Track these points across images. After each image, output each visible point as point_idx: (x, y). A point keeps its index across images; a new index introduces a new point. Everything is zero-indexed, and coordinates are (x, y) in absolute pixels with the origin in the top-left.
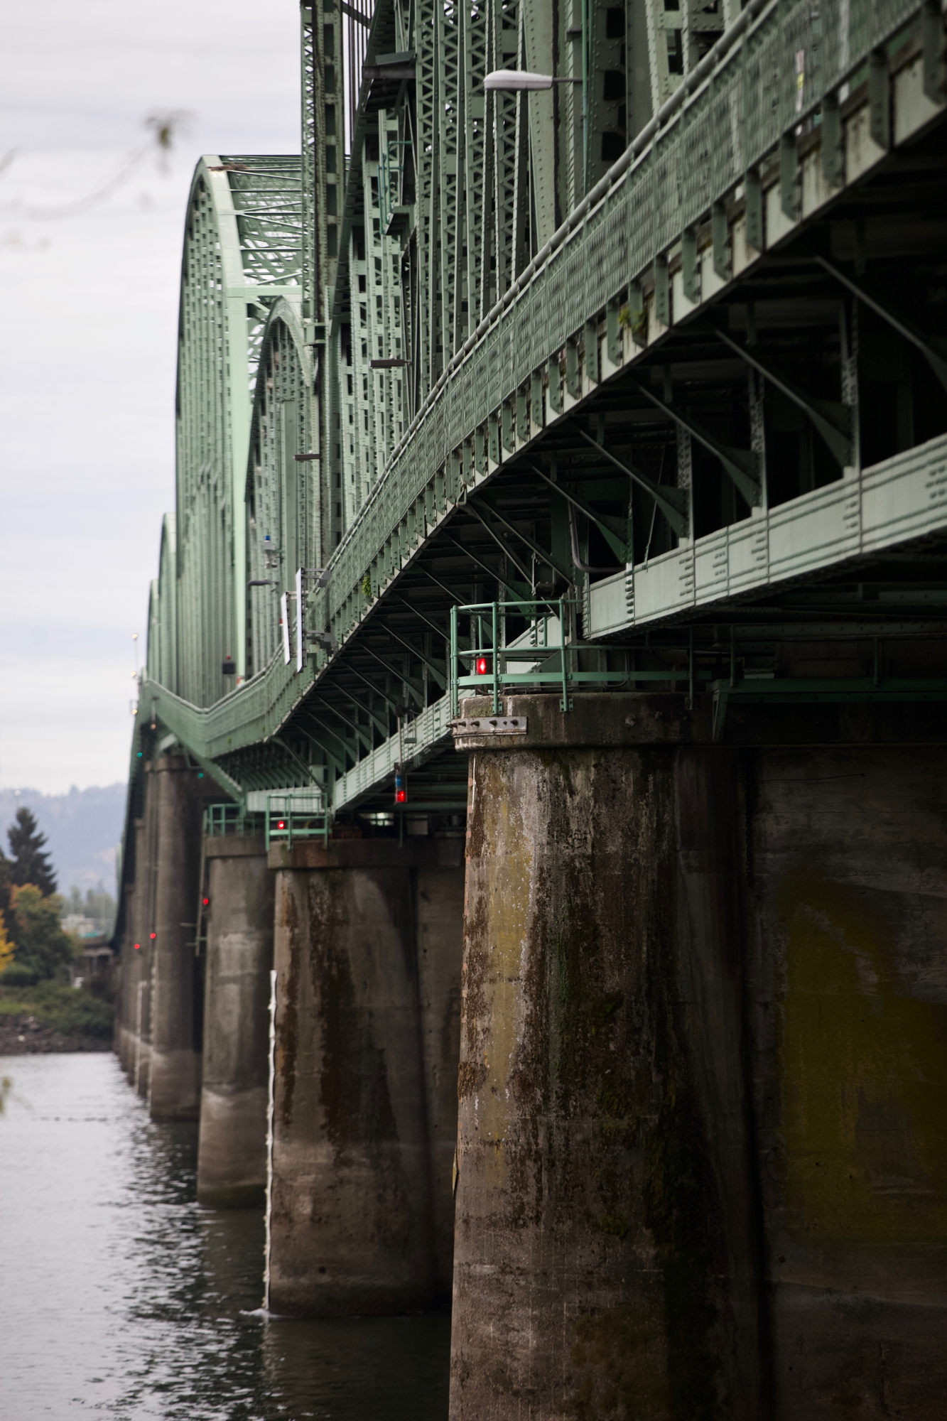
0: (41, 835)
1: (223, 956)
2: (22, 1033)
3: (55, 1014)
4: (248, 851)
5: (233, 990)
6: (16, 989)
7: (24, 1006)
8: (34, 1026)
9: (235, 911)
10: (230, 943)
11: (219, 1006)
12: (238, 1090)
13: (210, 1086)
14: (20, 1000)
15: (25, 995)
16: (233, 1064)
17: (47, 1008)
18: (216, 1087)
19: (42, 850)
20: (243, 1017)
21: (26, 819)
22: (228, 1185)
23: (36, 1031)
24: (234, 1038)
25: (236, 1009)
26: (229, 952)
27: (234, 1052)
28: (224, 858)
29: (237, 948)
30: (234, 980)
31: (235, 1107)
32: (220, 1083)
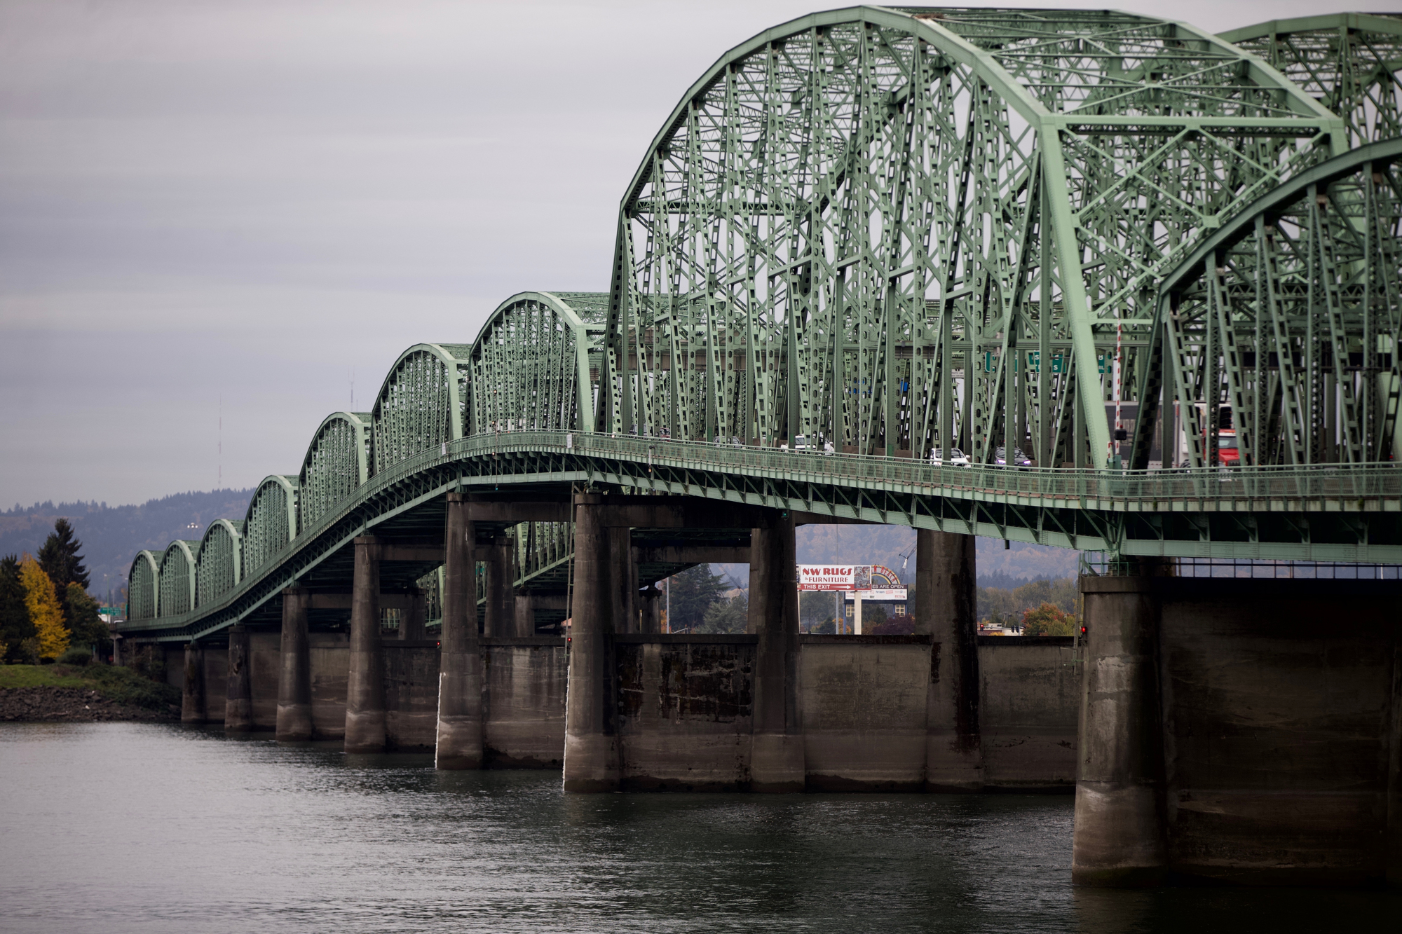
0: (76, 542)
1: (1101, 675)
2: (87, 703)
3: (111, 688)
4: (1124, 589)
5: (1110, 704)
6: (80, 667)
7: (87, 681)
8: (96, 698)
9: (1113, 639)
10: (1108, 665)
11: (1098, 717)
12: (1115, 788)
13: (1088, 784)
14: (83, 676)
15: (87, 672)
16: (1110, 766)
17: (104, 683)
18: (1094, 785)
19: (77, 554)
20: (1119, 728)
21: (63, 528)
22: (1107, 867)
23: (98, 701)
24: (1112, 744)
25: (1113, 721)
26: (1107, 672)
27: (1111, 755)
28: (1101, 594)
29: (1114, 669)
30: (1111, 696)
31: (1112, 802)
32: (1099, 782)
